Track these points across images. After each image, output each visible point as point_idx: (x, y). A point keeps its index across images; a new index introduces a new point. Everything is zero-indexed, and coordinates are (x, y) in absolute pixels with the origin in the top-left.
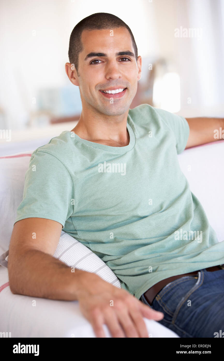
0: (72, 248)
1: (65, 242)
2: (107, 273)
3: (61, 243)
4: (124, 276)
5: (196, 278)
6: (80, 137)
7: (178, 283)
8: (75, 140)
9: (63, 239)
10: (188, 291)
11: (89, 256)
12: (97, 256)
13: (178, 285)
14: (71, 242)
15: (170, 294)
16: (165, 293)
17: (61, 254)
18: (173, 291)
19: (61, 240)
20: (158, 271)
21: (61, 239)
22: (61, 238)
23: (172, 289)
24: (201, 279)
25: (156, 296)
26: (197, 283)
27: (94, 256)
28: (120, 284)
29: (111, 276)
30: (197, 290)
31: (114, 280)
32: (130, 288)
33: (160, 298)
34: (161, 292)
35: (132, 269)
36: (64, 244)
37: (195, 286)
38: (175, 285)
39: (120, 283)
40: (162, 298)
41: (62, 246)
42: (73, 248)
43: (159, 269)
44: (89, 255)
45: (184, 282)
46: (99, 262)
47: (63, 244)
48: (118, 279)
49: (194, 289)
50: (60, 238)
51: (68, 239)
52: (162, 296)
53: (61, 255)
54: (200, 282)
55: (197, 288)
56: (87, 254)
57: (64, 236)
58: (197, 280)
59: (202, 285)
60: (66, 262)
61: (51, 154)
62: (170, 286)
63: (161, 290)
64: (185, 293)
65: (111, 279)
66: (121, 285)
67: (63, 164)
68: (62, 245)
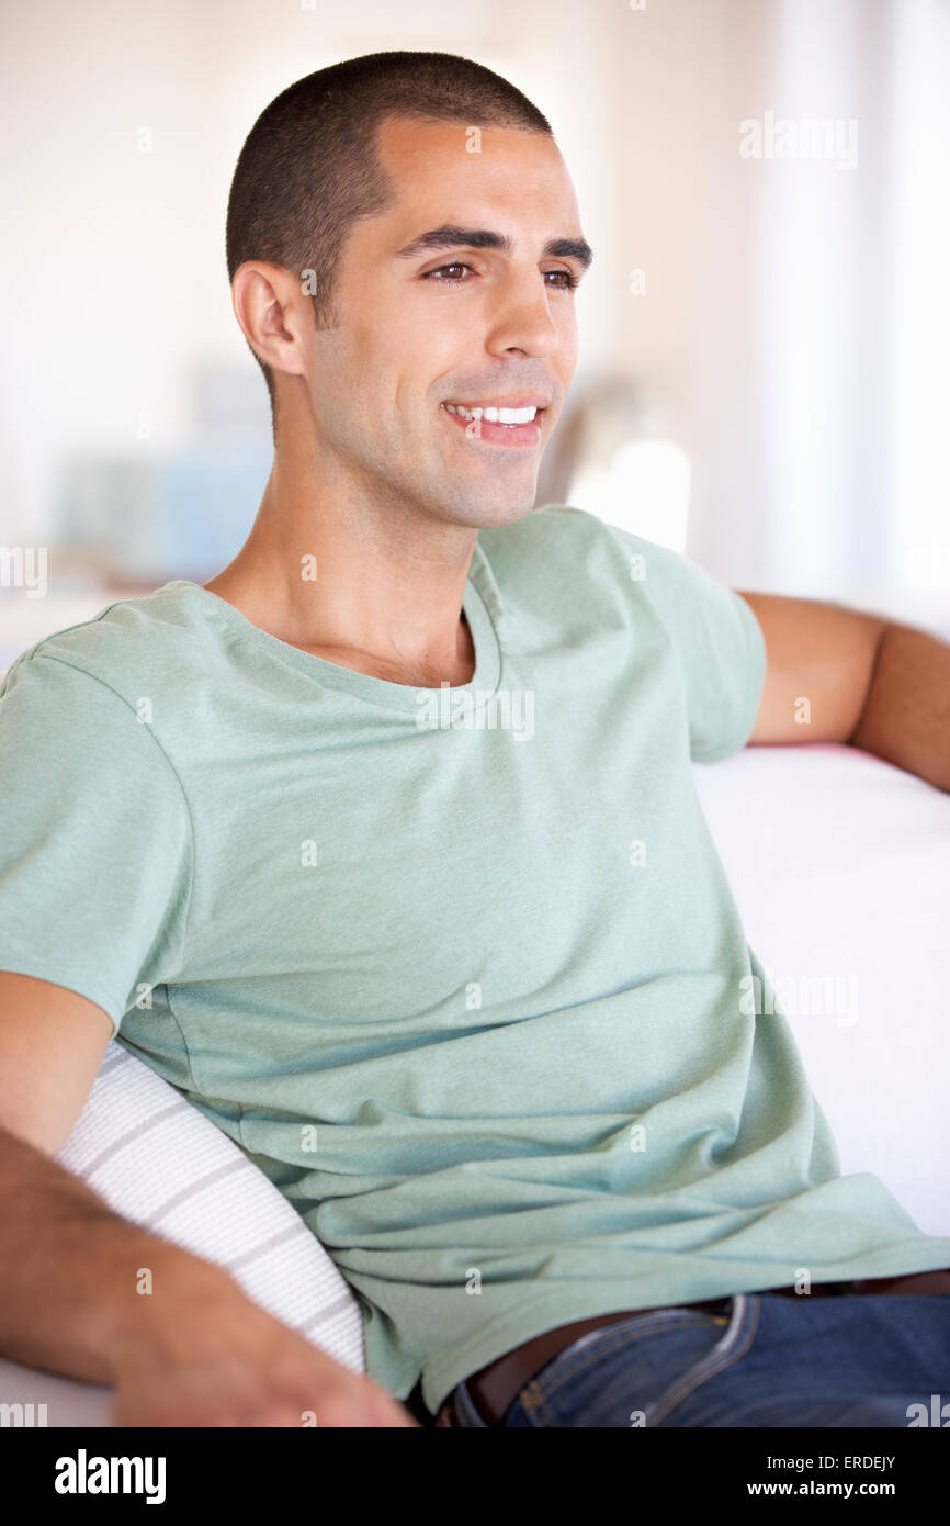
0: (149, 1133)
1: (117, 1101)
2: (302, 1268)
3: (100, 1106)
4: (390, 1280)
5: (720, 1321)
6: (247, 621)
7: (635, 1336)
8: (227, 630)
9: (110, 1087)
10: (677, 1376)
11: (227, 1179)
12: (264, 1178)
13: (632, 1346)
14: (149, 1107)
15: (591, 1383)
16: (566, 1376)
17: (94, 1157)
18: (607, 1370)
19: (101, 1093)
20: (548, 1279)
21: (99, 1088)
22: (102, 1085)
23: (603, 1362)
24: (744, 1328)
25: (526, 1386)
26: (725, 1345)
27: (251, 1180)
28: (359, 1323)
29: (321, 1279)
30: (722, 1376)
31: (332, 1300)
32: (408, 1340)
33: (540, 1400)
34: (549, 1373)
35: (428, 1254)
36: (113, 1112)
37: (712, 1357)
38: (619, 1344)
39: (363, 1315)
40: (549, 1400)
41: (105, 1119)
42: (152, 1135)
43: (555, 1269)
44: (228, 1174)
45: (662, 1335)
46: (272, 1209)
47: (108, 1112)
48: (356, 1294)
49: (704, 1369)
50: (98, 1080)
51: (133, 1089)
52: (550, 1391)
53: (96, 1165)
54: (739, 1340)
55: (722, 1365)
56: (218, 1167)
57: (119, 1076)
58: (724, 1330)
59: (745, 1357)
60: (118, 1198)
61: (102, 682)
62: (595, 1347)
63: (552, 1360)
64: (663, 1386)
65: (321, 1297)
66: (363, 1326)
67: (155, 738)
68: (104, 1115)
